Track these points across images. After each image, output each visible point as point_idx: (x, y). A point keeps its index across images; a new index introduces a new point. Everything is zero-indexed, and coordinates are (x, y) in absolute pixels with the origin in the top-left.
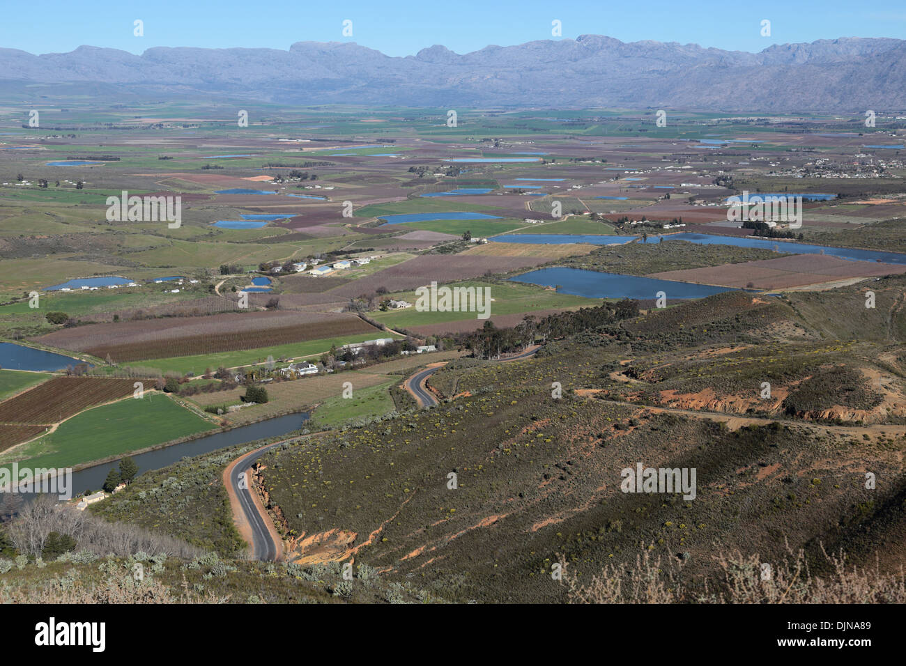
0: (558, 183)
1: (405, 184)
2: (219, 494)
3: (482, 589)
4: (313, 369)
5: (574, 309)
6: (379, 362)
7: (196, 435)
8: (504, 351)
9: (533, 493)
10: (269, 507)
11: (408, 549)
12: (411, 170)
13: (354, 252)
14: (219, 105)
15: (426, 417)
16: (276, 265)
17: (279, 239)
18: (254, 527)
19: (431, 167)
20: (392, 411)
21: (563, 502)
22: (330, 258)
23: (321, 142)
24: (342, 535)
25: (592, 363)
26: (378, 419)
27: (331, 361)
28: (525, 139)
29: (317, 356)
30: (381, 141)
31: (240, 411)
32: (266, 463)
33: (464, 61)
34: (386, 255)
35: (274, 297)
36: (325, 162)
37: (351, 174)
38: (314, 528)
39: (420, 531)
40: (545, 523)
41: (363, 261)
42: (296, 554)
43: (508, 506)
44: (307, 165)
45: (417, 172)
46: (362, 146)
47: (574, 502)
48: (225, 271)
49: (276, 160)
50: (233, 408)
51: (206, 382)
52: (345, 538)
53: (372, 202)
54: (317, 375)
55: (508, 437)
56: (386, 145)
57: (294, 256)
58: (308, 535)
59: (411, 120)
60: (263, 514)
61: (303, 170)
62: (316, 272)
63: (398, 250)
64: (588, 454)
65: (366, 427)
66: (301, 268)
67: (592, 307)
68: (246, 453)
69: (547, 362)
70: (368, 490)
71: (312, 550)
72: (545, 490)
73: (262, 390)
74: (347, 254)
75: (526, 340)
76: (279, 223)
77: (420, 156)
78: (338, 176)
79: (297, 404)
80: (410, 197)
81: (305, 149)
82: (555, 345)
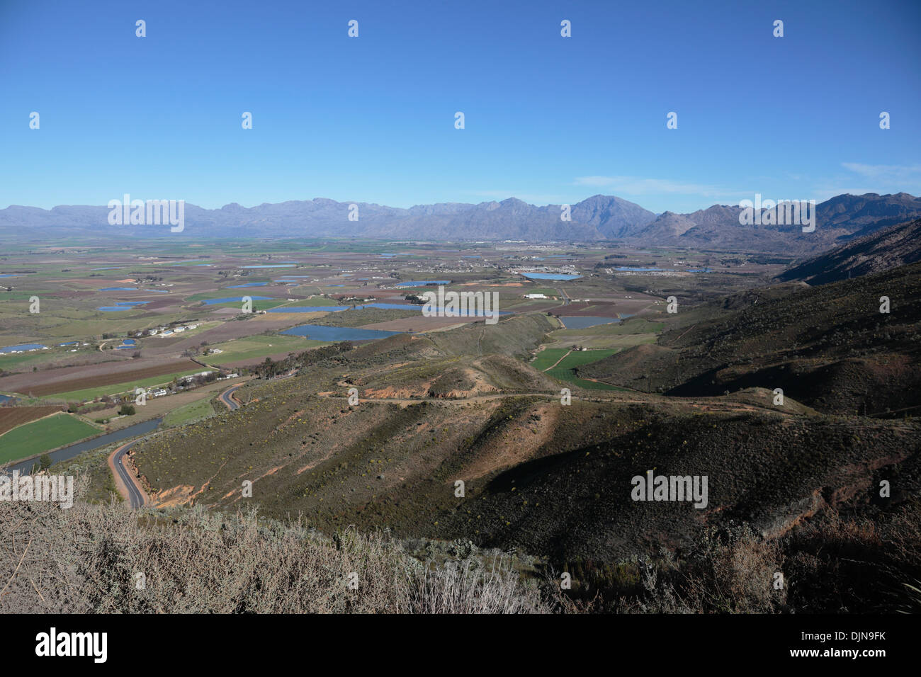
0: (306, 278)
1: (217, 281)
2: (106, 472)
3: (271, 510)
4: (163, 392)
5: (317, 348)
6: (204, 385)
7: (90, 437)
8: (278, 374)
9: (297, 453)
10: (139, 476)
11: (226, 492)
12: (220, 273)
13: (187, 322)
14: (100, 239)
15: (232, 416)
16: (138, 332)
17: (140, 316)
18: (130, 489)
19: (232, 271)
20: (213, 414)
21: (315, 456)
22: (172, 326)
23: (166, 258)
24: (185, 488)
25: (327, 378)
26: (204, 419)
27: (174, 387)
28: (287, 255)
29: (166, 384)
30: (201, 257)
31: (117, 421)
32: (135, 451)
33: (250, 211)
34: (206, 323)
35: (138, 351)
36: (167, 270)
37: (184, 276)
38: (168, 486)
39: (232, 481)
40: (304, 469)
41: (192, 327)
42: (158, 502)
43: (283, 461)
44: (156, 272)
45: (224, 275)
46: (191, 260)
47: (321, 455)
48: (105, 337)
49: (137, 269)
50: (113, 419)
51: (96, 405)
52: (187, 490)
53: (196, 293)
54: (166, 395)
55: (281, 423)
56: (204, 260)
57: (149, 326)
58: (163, 491)
59: (219, 245)
60: (135, 481)
61: (154, 275)
62: (163, 335)
63: (213, 320)
64: (327, 428)
65: (197, 424)
66: (154, 333)
67: (327, 346)
68: (122, 445)
69: (303, 379)
70: (200, 461)
71: (167, 499)
72: (303, 450)
73: (132, 407)
74: (182, 323)
75: (290, 367)
76: (140, 307)
77: (225, 265)
78: (175, 278)
79: (154, 414)
80: (220, 288)
81: (155, 263)
82: (307, 369)
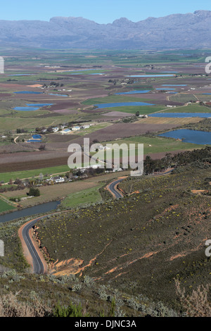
0: (183, 87)
1: (107, 88)
2: (16, 241)
3: (146, 289)
4: (62, 180)
5: (191, 150)
6: (94, 176)
7: (5, 212)
8: (156, 171)
9: (170, 241)
10: (41, 247)
11: (109, 268)
12: (110, 81)
13: (82, 122)
14: (15, 49)
15: (117, 203)
16: (44, 128)
17: (45, 116)
18: (33, 257)
19: (120, 80)
20: (100, 201)
21: (186, 246)
22: (70, 125)
23: (66, 67)
24: (77, 261)
25: (200, 177)
26: (94, 204)
27: (71, 176)
28: (168, 65)
29: (64, 173)
30: (95, 67)
31: (26, 200)
32: (39, 226)
33: (136, 25)
34: (97, 124)
35: (43, 144)
36: (67, 77)
37: (80, 83)
38: (62, 258)
39: (114, 259)
40: (176, 257)
41: (86, 126)
42: (54, 270)
43: (158, 248)
44: (58, 79)
45: (113, 82)
46: (86, 70)
47: (191, 246)
48: (19, 131)
49: (43, 77)
50: (23, 199)
51: (10, 186)
52: (78, 262)
53: (90, 97)
54: (64, 182)
55: (157, 213)
56: (97, 69)
57: (52, 124)
58: (59, 261)
59: (110, 56)
60: (38, 250)
61: (57, 82)
62: (63, 132)
63: (103, 121)
64: (198, 222)
65: (88, 208)
66: (56, 130)
67: (200, 149)
68: (29, 221)
69: (177, 176)
70: (89, 239)
71: (62, 268)
72: (176, 240)
73: (37, 190)
74: (78, 123)
75: (167, 165)
76: (45, 108)
77: (114, 74)
78: (74, 84)
79: (54, 197)
80: (109, 95)
81: (58, 71)
82: (181, 168)
